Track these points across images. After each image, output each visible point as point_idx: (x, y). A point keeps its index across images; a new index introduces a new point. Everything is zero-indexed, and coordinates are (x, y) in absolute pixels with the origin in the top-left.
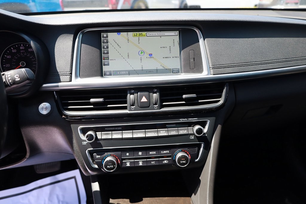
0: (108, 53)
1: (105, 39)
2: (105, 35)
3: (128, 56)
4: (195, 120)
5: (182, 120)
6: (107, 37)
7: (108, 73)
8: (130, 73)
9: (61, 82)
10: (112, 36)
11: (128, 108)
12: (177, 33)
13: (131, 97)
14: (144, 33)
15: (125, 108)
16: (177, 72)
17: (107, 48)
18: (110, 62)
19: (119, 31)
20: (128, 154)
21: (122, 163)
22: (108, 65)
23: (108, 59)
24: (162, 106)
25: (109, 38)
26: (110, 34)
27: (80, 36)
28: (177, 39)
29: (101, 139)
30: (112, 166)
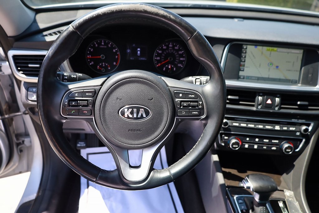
0: (244, 61)
1: (245, 50)
3: (260, 65)
4: (303, 121)
5: (293, 120)
6: (246, 48)
7: (242, 77)
10: (250, 49)
11: (256, 106)
12: (302, 51)
13: (260, 98)
14: (275, 49)
15: (253, 106)
16: (295, 82)
17: (245, 57)
18: (245, 69)
19: (256, 46)
20: (248, 139)
22: (243, 70)
23: (244, 67)
24: (280, 108)
25: (248, 50)
26: (249, 47)
27: (228, 47)
28: (301, 56)
29: (231, 126)
30: (237, 146)
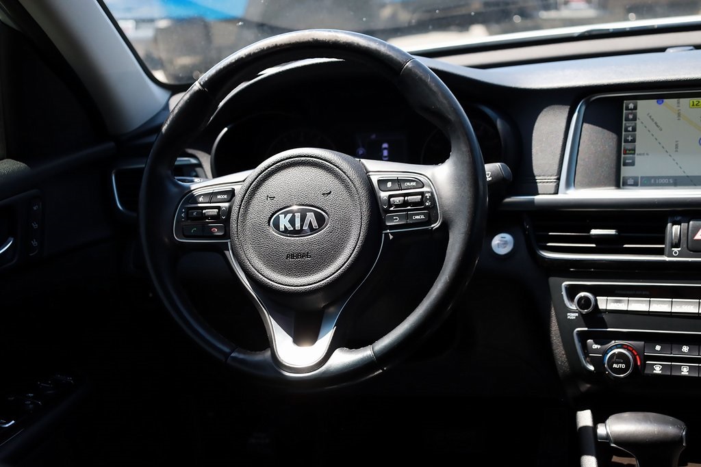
0: (634, 141)
1: (631, 114)
2: (631, 106)
3: (677, 146)
6: (635, 108)
7: (630, 182)
8: (677, 182)
9: (538, 194)
10: (645, 108)
11: (667, 251)
13: (675, 230)
15: (660, 252)
17: (634, 129)
18: (638, 159)
19: (660, 98)
20: (658, 348)
21: (644, 365)
22: (633, 164)
23: (634, 154)
25: (639, 112)
26: (640, 103)
27: (580, 108)
29: (606, 311)
30: (623, 366)
